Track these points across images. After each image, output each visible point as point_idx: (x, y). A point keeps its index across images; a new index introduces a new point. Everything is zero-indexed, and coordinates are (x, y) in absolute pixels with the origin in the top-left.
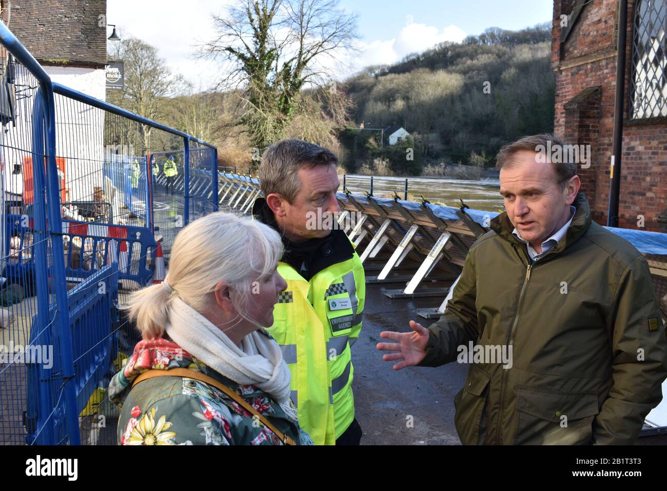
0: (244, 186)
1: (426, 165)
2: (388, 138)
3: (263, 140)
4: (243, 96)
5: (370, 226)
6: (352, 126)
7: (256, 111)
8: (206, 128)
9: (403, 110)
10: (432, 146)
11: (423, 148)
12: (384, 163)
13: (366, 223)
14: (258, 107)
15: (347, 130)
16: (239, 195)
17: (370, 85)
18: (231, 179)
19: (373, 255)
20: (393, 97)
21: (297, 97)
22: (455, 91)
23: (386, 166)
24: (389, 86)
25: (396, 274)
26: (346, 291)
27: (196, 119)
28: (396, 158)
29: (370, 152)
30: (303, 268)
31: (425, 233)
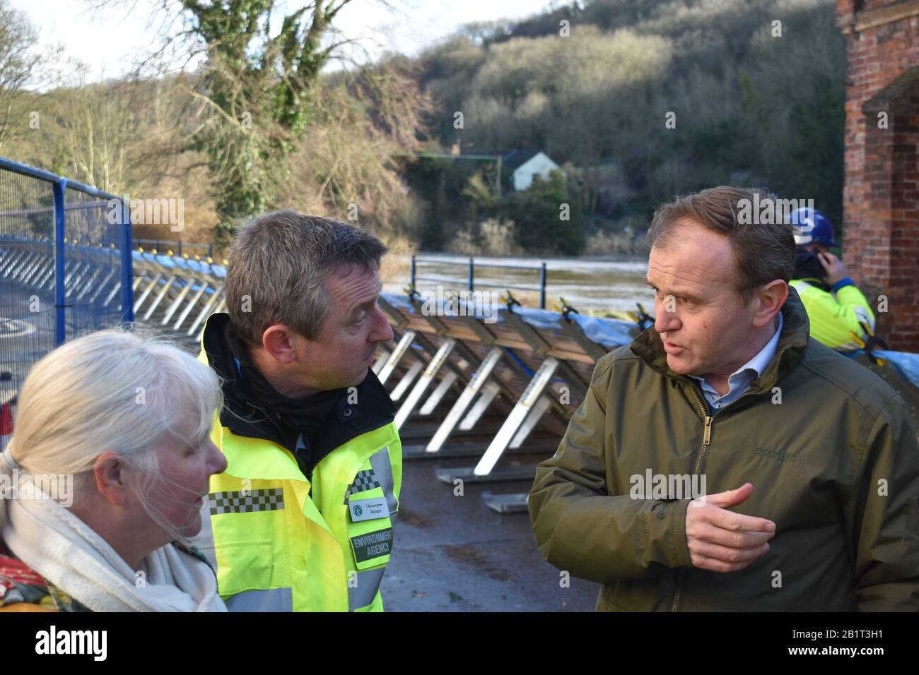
0: (198, 283)
1: (593, 233)
2: (511, 174)
3: (238, 184)
4: (197, 89)
5: (463, 364)
6: (433, 150)
7: (224, 121)
8: (116, 157)
9: (543, 115)
10: (607, 193)
11: (587, 196)
12: (504, 230)
13: (453, 358)
14: (230, 114)
15: (422, 159)
16: (186, 301)
17: (472, 63)
18: (169, 269)
19: (468, 424)
20: (522, 87)
21: (315, 91)
22: (654, 74)
23: (508, 237)
24: (512, 64)
25: (515, 464)
26: (377, 485)
27: (94, 138)
28: (528, 218)
29: (473, 206)
30: (300, 445)
31: (572, 376)
